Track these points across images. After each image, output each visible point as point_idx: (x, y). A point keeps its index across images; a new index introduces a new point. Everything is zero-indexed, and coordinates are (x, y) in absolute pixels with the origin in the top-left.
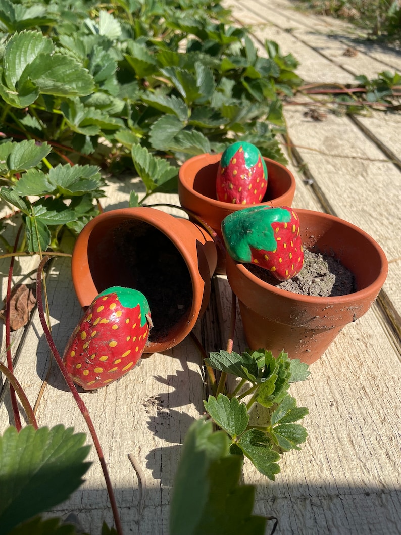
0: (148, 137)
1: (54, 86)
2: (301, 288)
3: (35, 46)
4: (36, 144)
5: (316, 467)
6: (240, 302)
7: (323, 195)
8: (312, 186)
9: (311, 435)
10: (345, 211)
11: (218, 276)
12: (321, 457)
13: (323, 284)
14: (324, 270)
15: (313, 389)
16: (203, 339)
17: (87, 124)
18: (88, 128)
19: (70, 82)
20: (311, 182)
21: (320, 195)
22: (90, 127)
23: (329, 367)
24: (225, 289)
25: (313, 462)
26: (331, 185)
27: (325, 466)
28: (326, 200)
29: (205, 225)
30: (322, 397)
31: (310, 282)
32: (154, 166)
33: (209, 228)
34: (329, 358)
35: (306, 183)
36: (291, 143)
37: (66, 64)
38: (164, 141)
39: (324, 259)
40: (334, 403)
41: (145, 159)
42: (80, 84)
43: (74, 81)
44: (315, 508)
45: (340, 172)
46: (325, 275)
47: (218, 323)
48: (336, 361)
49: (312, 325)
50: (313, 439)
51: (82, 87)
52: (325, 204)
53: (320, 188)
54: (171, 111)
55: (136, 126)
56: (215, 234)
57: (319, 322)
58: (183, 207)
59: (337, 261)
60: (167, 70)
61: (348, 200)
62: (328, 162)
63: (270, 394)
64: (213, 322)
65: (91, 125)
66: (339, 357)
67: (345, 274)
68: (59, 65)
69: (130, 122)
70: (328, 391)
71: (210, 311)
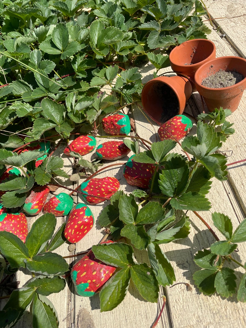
0: (147, 45)
1: (111, 41)
2: (224, 86)
3: (96, 26)
4: (112, 67)
5: (240, 138)
6: (204, 97)
7: (231, 40)
8: (225, 37)
9: (236, 130)
10: (243, 45)
11: (193, 93)
12: (241, 135)
13: (231, 82)
14: (232, 77)
15: (236, 118)
16: (194, 116)
17: (122, 50)
18: (123, 51)
19: (114, 36)
20: (224, 35)
21: (230, 41)
22: (124, 50)
23: (241, 110)
24: (197, 97)
25: (238, 137)
26: (234, 34)
27: (242, 137)
28: (233, 43)
29: (185, 75)
30: (239, 120)
31: (226, 83)
32: (157, 58)
33: (186, 76)
34: (241, 107)
35: (222, 37)
36: (211, 16)
37: (111, 30)
38: (154, 44)
39: (232, 73)
40: (244, 120)
41: (153, 57)
42: (118, 35)
43: (116, 35)
44: (240, 148)
45: (238, 25)
46: (232, 79)
47: (198, 109)
48: (243, 107)
49: (228, 97)
50: (237, 132)
51: (119, 36)
52: (233, 45)
53: (229, 37)
54: (153, 29)
55: (140, 42)
56: (189, 78)
57: (230, 95)
58: (174, 72)
59: (237, 72)
60: (144, 8)
61: (243, 39)
62: (231, 21)
63: (219, 120)
64: (196, 109)
65: (124, 49)
66: (244, 106)
67: (240, 76)
68: (109, 32)
69: (137, 41)
70: (241, 117)
71: (194, 106)
